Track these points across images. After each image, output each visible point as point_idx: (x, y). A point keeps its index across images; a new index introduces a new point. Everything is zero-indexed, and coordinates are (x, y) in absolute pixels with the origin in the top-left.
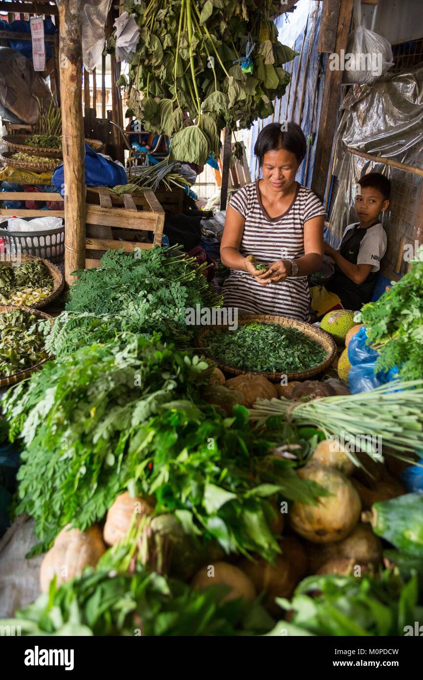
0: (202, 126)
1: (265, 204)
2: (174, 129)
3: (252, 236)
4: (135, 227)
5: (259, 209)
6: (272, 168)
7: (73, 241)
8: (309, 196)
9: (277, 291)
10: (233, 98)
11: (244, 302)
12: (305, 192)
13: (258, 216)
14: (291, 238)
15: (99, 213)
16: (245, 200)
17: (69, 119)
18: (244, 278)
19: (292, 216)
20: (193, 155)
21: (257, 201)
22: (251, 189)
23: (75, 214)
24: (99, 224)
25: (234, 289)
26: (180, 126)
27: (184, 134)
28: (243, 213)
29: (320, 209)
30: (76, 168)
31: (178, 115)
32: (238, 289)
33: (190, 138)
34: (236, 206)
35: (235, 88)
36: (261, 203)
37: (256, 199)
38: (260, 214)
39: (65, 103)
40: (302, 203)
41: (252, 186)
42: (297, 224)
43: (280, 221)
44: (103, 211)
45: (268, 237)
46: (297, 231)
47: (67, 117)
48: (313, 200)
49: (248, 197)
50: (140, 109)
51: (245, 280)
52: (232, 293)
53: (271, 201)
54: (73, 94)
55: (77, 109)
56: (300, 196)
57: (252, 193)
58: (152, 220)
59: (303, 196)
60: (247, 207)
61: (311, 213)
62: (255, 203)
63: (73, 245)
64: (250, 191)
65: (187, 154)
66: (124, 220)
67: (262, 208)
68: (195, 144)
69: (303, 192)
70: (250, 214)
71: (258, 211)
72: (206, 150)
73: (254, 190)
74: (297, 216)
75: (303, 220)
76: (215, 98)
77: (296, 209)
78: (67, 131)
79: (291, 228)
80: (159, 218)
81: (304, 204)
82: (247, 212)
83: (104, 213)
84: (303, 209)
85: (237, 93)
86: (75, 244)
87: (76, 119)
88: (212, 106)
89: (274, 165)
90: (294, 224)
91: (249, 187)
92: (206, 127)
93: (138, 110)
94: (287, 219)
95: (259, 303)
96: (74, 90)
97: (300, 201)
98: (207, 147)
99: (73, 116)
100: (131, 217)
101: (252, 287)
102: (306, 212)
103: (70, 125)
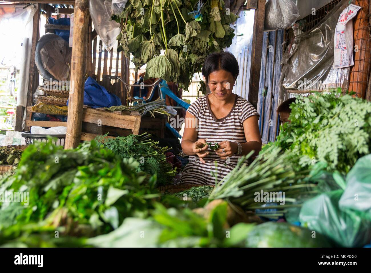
0: (169, 57)
1: (213, 109)
2: (149, 57)
3: (204, 132)
4: (119, 126)
5: (209, 113)
6: (215, 83)
7: (72, 129)
8: (244, 103)
9: (222, 172)
10: (188, 35)
11: (196, 180)
12: (242, 100)
13: (208, 118)
14: (233, 132)
15: (94, 115)
16: (199, 107)
17: (77, 46)
18: (197, 163)
19: (233, 117)
20: (161, 73)
21: (207, 108)
22: (203, 100)
23: (75, 110)
24: (93, 122)
25: (190, 171)
26: (153, 55)
27: (155, 60)
28: (197, 116)
29: (253, 111)
30: (78, 78)
31: (151, 48)
32: (193, 171)
33: (159, 62)
34: (192, 111)
35: (189, 29)
36: (210, 109)
37: (206, 106)
38: (209, 116)
39: (75, 36)
40: (240, 108)
41: (203, 98)
42: (237, 122)
43: (224, 121)
44: (97, 114)
45: (215, 132)
46: (237, 127)
47: (75, 44)
48: (247, 105)
49: (201, 105)
50: (126, 43)
51: (198, 164)
52: (188, 174)
53: (217, 107)
54: (81, 30)
55: (83, 40)
56: (238, 103)
57: (203, 102)
58: (131, 122)
59: (241, 103)
60: (200, 111)
61: (247, 114)
62: (206, 109)
63: (71, 132)
64: (202, 101)
65: (157, 72)
66: (111, 120)
67: (211, 112)
68: (163, 66)
69: (240, 101)
70: (202, 116)
71: (208, 114)
72: (170, 71)
73: (205, 100)
74: (237, 117)
75: (241, 120)
76: (177, 38)
77: (236, 112)
78: (75, 54)
79: (232, 125)
80: (137, 120)
81: (242, 108)
82: (200, 115)
83: (97, 115)
84: (241, 112)
85: (191, 32)
86: (73, 132)
87: (81, 46)
88: (175, 43)
89: (217, 81)
90: (235, 122)
91: (202, 99)
92: (171, 57)
93: (125, 44)
94: (229, 120)
95: (208, 182)
96: (82, 28)
97: (238, 106)
98: (171, 69)
99: (80, 44)
100: (117, 119)
101: (204, 169)
102: (243, 113)
103: (77, 49)
